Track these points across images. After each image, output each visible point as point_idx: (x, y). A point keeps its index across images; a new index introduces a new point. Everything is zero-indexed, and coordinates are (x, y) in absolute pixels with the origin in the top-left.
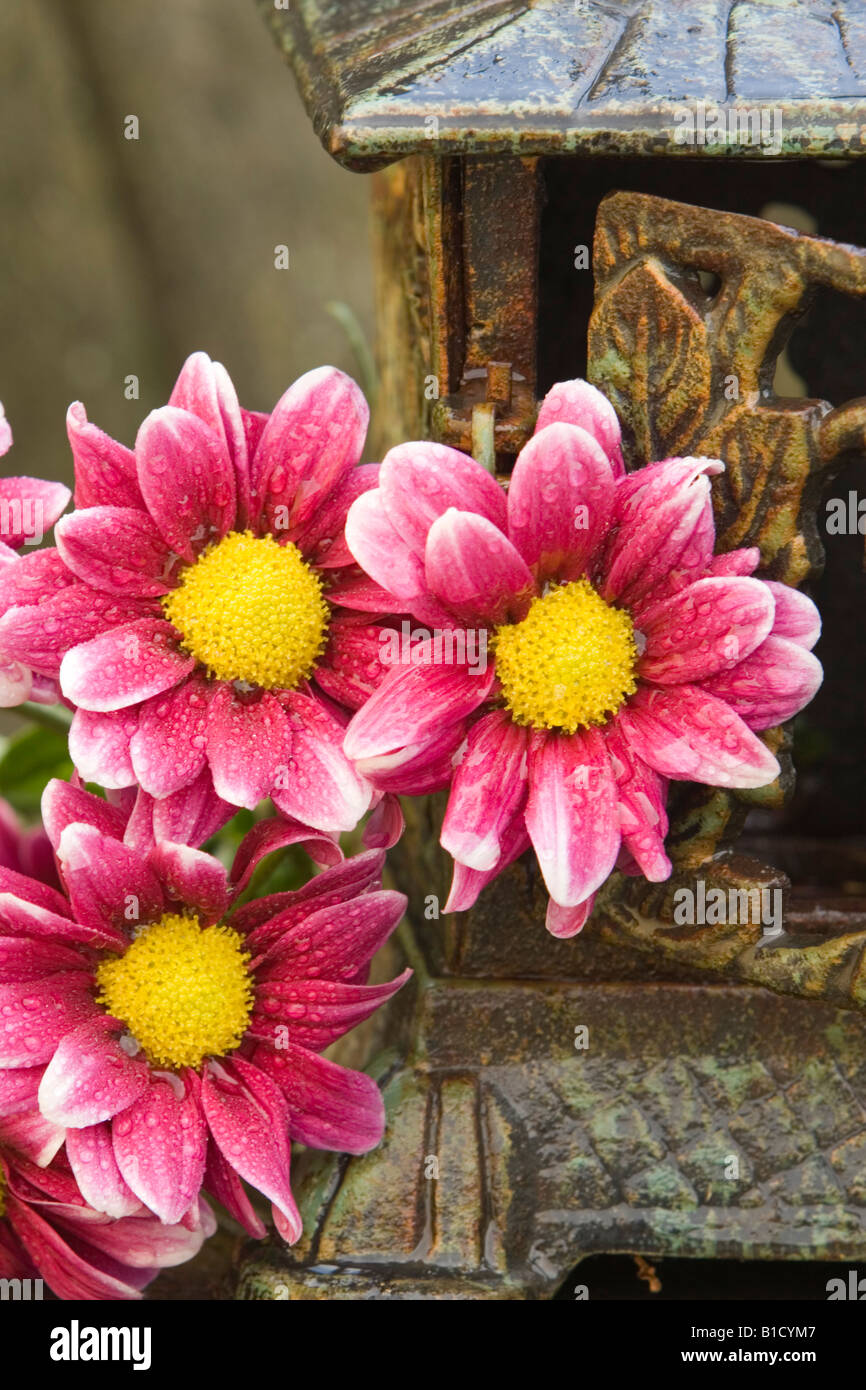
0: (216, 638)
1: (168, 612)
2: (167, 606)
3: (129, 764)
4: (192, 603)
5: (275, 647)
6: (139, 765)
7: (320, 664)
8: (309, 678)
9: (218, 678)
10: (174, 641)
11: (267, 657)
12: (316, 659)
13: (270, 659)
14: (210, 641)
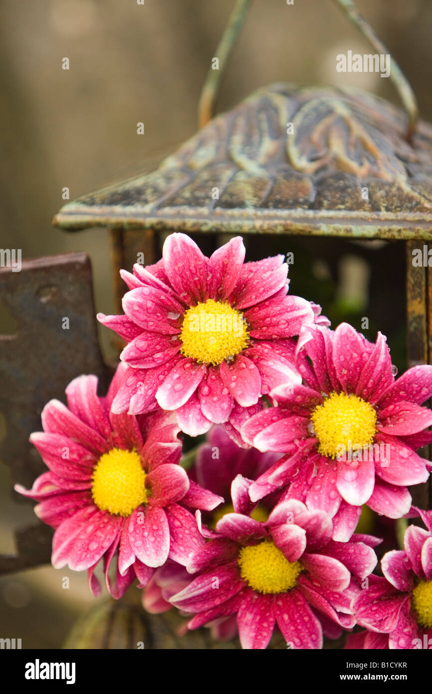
0: (206, 352)
1: (185, 355)
2: (184, 353)
3: (206, 419)
4: (190, 346)
5: (227, 339)
6: (209, 416)
7: (249, 331)
8: (249, 338)
9: (218, 364)
10: (194, 363)
11: (228, 344)
12: (247, 330)
13: (229, 344)
14: (205, 354)
